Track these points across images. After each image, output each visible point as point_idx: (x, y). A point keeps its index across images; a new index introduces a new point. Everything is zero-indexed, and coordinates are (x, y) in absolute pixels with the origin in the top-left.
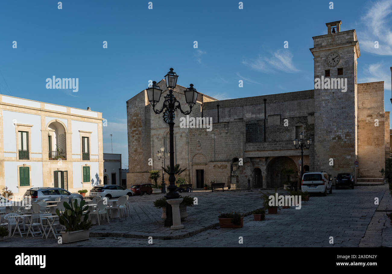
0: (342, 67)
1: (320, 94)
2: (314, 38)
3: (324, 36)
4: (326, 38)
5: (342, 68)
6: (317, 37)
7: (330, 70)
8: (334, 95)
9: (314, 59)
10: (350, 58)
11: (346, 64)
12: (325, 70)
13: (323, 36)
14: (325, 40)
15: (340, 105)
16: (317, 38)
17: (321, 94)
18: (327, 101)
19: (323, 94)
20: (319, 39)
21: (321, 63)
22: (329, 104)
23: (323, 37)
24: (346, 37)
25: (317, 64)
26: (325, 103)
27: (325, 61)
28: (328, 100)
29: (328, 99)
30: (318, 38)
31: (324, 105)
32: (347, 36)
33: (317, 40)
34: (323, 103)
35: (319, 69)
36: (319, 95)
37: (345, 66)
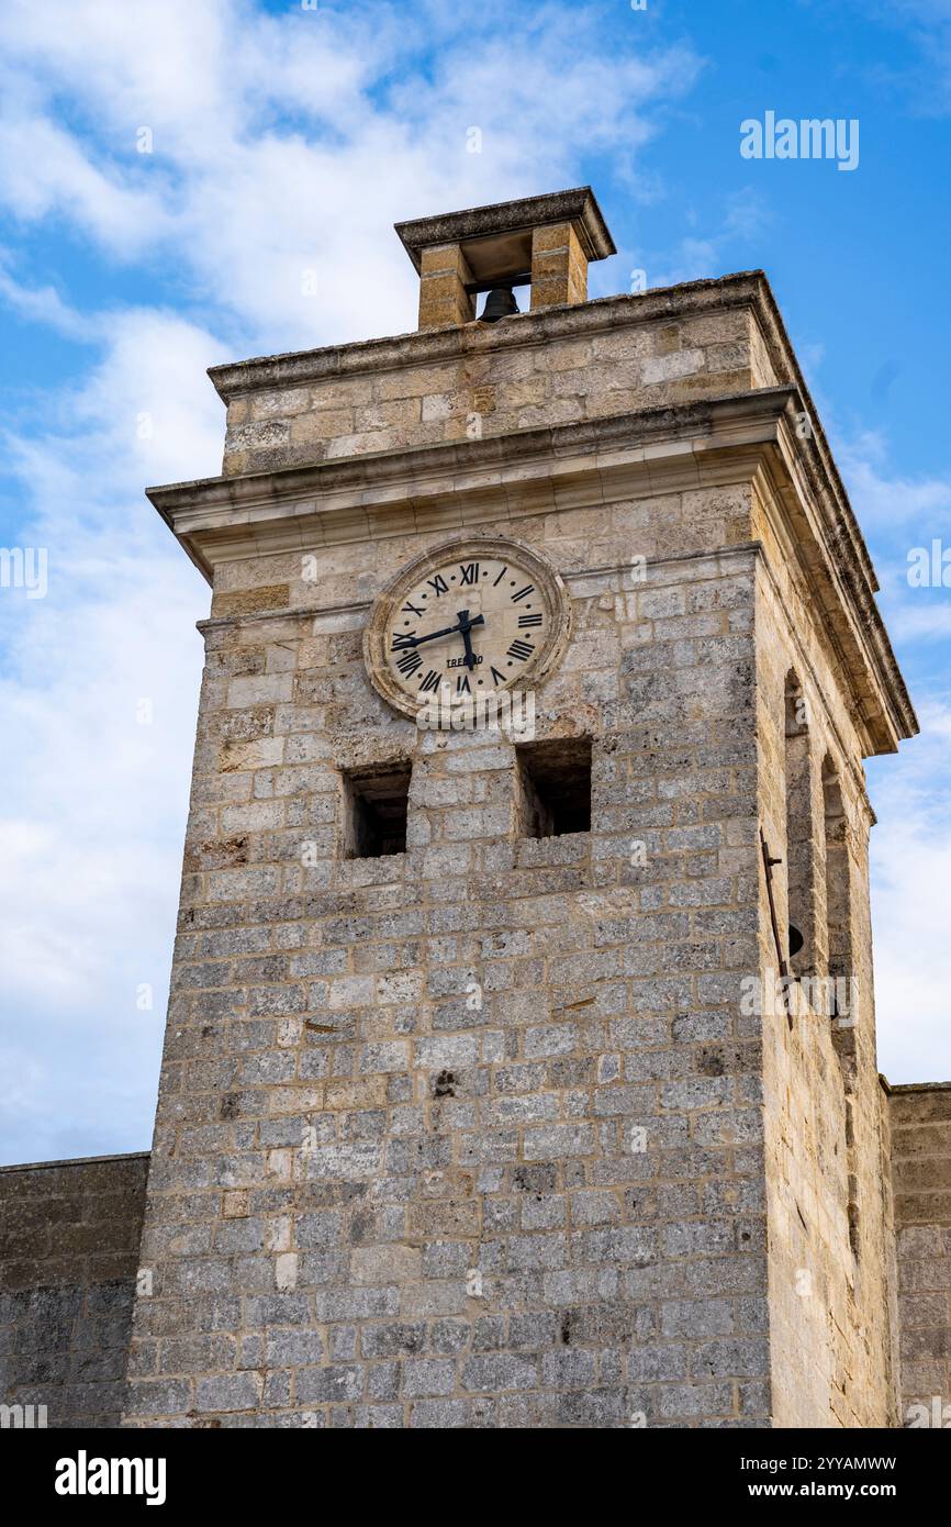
0: (583, 723)
1: (245, 1104)
2: (232, 380)
3: (368, 358)
4: (389, 385)
5: (585, 743)
6: (266, 363)
7: (409, 763)
8: (456, 1114)
9: (203, 628)
10: (694, 612)
11: (639, 684)
12: (347, 763)
13: (353, 360)
14: (377, 402)
15: (538, 1273)
16: (275, 385)
17: (260, 1097)
18: (339, 1215)
19: (281, 1103)
20: (293, 400)
21: (298, 675)
22: (368, 1262)
23: (342, 374)
24: (648, 363)
25: (243, 693)
26: (309, 1249)
27: (357, 653)
28: (361, 1189)
29: (354, 1174)
30: (291, 383)
31: (287, 1270)
32: (662, 353)
33: (266, 406)
34: (281, 1239)
35: (270, 750)
36: (229, 1110)
37: (622, 719)
